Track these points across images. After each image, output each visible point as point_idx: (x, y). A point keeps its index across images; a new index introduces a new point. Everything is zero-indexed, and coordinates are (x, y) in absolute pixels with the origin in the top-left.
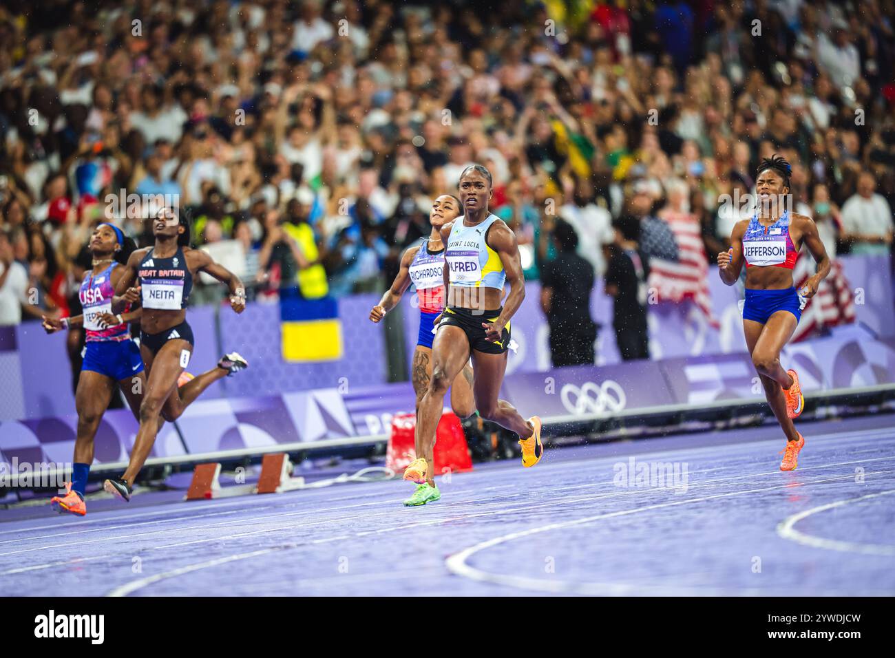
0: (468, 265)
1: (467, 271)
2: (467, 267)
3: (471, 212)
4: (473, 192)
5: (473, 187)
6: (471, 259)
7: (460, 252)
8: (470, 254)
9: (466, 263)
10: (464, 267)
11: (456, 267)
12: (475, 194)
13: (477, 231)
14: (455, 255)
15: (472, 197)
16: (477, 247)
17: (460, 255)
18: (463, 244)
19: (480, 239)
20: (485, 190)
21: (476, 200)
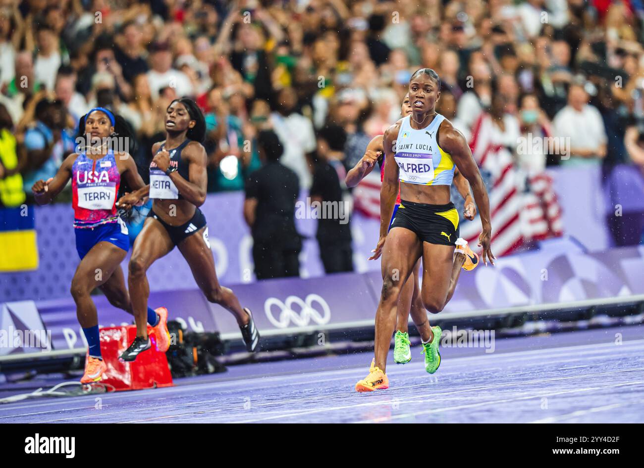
0: (420, 166)
1: (419, 172)
2: (419, 169)
3: (418, 113)
4: (419, 95)
5: (421, 90)
6: (424, 161)
7: (412, 154)
8: (423, 156)
9: (419, 165)
10: (417, 169)
11: (408, 168)
12: (422, 98)
13: (427, 133)
14: (406, 157)
15: (419, 99)
16: (430, 149)
17: (412, 157)
18: (414, 147)
19: (432, 141)
20: (433, 94)
21: (423, 103)
